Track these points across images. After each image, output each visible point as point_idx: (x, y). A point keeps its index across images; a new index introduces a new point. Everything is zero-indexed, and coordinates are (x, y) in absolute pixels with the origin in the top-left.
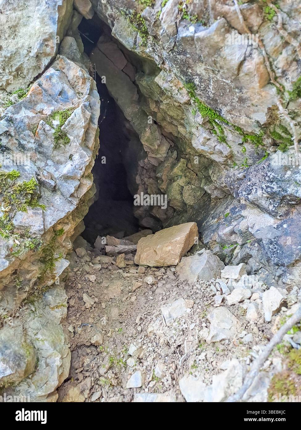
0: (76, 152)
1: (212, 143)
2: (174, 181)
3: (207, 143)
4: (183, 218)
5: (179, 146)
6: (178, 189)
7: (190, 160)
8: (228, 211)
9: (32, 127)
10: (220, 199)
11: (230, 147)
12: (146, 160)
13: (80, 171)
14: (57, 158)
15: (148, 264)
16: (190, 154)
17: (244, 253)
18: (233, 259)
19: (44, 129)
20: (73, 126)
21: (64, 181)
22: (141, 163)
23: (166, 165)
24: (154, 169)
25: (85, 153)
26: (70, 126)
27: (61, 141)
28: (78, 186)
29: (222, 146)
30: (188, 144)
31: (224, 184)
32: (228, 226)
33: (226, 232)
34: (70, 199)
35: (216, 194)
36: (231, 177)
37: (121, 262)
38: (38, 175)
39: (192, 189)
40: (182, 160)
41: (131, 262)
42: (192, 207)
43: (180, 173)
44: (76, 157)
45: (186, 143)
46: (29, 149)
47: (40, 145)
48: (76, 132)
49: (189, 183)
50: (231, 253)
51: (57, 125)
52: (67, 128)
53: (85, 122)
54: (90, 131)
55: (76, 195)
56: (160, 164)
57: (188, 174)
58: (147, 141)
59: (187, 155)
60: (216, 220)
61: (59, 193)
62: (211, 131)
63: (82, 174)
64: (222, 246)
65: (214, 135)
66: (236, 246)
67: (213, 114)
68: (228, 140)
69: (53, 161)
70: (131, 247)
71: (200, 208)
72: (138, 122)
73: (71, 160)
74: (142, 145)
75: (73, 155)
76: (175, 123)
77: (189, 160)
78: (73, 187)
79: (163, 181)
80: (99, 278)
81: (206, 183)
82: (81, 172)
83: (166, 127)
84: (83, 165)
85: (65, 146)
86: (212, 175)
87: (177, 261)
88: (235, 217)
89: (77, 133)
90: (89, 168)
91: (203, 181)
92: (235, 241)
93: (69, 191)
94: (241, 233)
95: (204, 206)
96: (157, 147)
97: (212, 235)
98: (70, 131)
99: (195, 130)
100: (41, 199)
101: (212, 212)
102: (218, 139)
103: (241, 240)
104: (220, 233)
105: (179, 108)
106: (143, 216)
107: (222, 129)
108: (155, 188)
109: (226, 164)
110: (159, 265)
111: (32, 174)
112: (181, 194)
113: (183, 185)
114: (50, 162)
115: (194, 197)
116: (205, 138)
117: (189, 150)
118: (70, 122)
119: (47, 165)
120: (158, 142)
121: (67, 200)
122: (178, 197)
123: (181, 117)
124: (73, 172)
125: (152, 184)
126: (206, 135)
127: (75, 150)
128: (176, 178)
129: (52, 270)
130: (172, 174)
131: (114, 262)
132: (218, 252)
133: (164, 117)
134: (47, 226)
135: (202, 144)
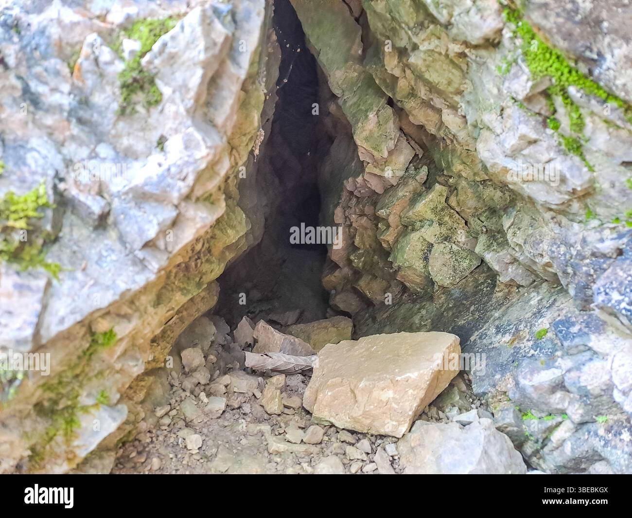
0: (176, 131)
1: (543, 151)
2: (413, 230)
3: (525, 152)
4: (424, 312)
5: (436, 157)
6: (419, 246)
7: (456, 189)
8: (544, 323)
9: (68, 50)
10: (519, 286)
11: (591, 169)
12: (359, 179)
13: (180, 184)
14: (125, 142)
15: (332, 420)
16: (460, 176)
17: (585, 447)
18: (546, 449)
19: (96, 60)
20: (172, 57)
21: (133, 204)
22: (349, 185)
23: (400, 194)
24: (374, 199)
25: (198, 136)
26: (165, 56)
27: (140, 97)
28: (169, 222)
29: (569, 163)
30: (459, 153)
31: (546, 259)
32: (548, 366)
33: (541, 384)
34: (140, 254)
35: (511, 273)
36: (569, 245)
37: (273, 398)
38: (62, 180)
39: (451, 251)
40: (438, 187)
41: (295, 402)
42: (444, 289)
43: (429, 215)
44: (174, 144)
45: (454, 151)
46: (50, 109)
47: (85, 102)
48: (179, 76)
49: (447, 238)
50: (544, 436)
51: (132, 52)
52: (157, 62)
53: (207, 49)
54: (225, 82)
55: (161, 244)
56: (386, 191)
57: (447, 218)
58: (367, 139)
59: (451, 177)
60: (507, 338)
61: (113, 234)
62: (548, 120)
63: (185, 191)
64: (522, 411)
65: (549, 131)
66: (560, 419)
67: (566, 70)
68: (589, 150)
69: (115, 148)
70: (301, 361)
71: (466, 299)
72: (355, 99)
73: (162, 149)
74: (355, 147)
75: (167, 140)
76: (438, 102)
77: (453, 189)
78: (155, 222)
79: (388, 226)
80: (210, 443)
81: (489, 246)
82: (183, 187)
83: (413, 112)
84: (191, 169)
85: (148, 111)
86: (511, 231)
87: (404, 428)
88: (570, 348)
89: (184, 81)
90: (211, 178)
91: (483, 239)
92: (560, 406)
93: (141, 231)
94: (585, 395)
95: (475, 294)
96: (386, 155)
97: (498, 376)
98: (166, 70)
99: (494, 116)
100: (55, 248)
101: (497, 315)
102: (560, 144)
103: (581, 411)
104: (523, 382)
105: (458, 61)
106: (339, 288)
107: (580, 117)
108: (369, 236)
109: (562, 211)
110: (358, 428)
111: (44, 174)
112: (426, 259)
113: (432, 240)
114: (104, 150)
115: (455, 270)
116: (522, 137)
117: (461, 167)
118: (165, 45)
119: (93, 155)
120: (391, 144)
121: (131, 256)
122: (419, 265)
123: (456, 86)
124: (159, 182)
125: (366, 229)
126: (528, 130)
127: (174, 126)
128: (418, 224)
129: (69, 436)
130: (411, 213)
131: (258, 395)
132: (510, 425)
133: (413, 89)
134: (48, 328)
135: (509, 152)
